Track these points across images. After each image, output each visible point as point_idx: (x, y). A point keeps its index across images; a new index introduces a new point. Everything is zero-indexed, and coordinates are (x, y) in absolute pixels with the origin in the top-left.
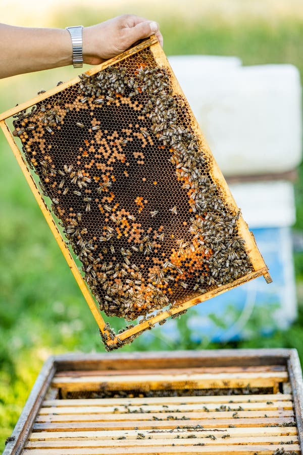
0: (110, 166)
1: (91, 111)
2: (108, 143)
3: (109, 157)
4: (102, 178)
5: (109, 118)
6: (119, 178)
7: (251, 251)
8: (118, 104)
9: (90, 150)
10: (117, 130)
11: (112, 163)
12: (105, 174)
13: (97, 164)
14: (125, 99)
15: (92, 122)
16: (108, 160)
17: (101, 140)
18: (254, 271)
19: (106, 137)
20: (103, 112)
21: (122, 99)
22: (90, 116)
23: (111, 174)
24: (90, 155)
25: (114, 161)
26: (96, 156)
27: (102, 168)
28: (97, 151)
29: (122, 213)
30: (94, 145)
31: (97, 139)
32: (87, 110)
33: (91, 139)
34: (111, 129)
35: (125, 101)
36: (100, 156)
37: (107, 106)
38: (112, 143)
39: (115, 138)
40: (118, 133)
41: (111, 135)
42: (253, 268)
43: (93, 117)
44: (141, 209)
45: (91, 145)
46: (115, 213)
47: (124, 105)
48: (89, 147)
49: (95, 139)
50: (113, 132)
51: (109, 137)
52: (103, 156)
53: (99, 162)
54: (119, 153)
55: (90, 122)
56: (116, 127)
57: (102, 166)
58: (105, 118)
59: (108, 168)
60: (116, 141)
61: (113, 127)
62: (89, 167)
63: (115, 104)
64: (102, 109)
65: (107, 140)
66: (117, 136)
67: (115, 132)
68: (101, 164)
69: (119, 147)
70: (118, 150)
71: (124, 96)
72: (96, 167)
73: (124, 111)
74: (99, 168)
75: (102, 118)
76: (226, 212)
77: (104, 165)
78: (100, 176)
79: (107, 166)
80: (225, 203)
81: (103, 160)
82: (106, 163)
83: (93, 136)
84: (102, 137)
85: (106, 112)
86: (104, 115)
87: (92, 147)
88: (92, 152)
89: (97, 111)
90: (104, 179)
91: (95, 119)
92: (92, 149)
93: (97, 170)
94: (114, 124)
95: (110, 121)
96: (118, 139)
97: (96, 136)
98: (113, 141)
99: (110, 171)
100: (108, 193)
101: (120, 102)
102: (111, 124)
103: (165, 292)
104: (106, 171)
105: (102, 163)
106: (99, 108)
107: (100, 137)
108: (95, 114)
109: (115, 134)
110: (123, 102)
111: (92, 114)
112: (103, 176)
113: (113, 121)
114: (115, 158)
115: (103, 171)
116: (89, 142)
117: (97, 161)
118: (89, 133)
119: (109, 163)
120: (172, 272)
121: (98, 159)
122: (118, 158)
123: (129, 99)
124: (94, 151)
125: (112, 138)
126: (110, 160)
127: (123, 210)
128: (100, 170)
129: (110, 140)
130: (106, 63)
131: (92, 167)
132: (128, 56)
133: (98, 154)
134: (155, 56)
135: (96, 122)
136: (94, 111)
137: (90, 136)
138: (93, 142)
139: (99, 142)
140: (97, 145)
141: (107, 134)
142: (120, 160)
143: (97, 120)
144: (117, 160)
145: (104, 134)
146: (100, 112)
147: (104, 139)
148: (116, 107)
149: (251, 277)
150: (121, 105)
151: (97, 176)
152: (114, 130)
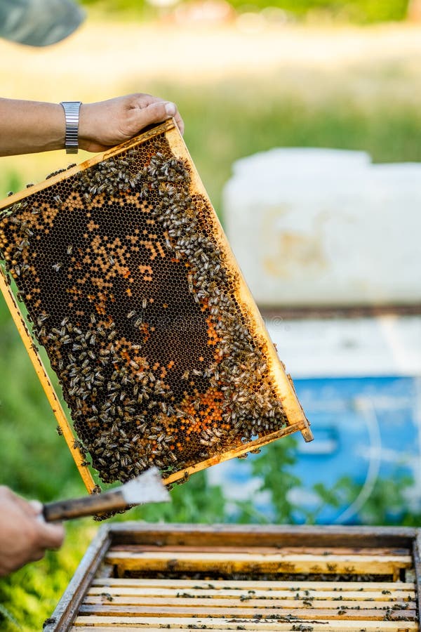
0: (109, 282)
1: (87, 211)
2: (108, 253)
3: (108, 271)
4: (98, 297)
5: (109, 221)
6: (120, 297)
7: (285, 398)
8: (122, 204)
9: (85, 261)
10: (120, 237)
11: (111, 277)
12: (102, 291)
13: (93, 279)
14: (131, 197)
15: (89, 225)
16: (106, 274)
17: (98, 248)
18: (288, 425)
19: (105, 245)
20: (103, 213)
21: (127, 197)
22: (87, 218)
23: (110, 292)
24: (84, 268)
25: (114, 275)
26: (92, 268)
27: (98, 284)
28: (93, 262)
29: (121, 342)
30: (90, 254)
31: (94, 247)
32: (83, 210)
33: (87, 247)
34: (112, 235)
35: (131, 200)
36: (96, 269)
37: (108, 206)
38: (112, 253)
39: (117, 246)
40: (121, 241)
41: (111, 243)
42: (288, 421)
43: (90, 219)
44: (147, 338)
45: (86, 254)
46: (113, 342)
47: (130, 205)
48: (84, 257)
49: (91, 247)
50: (114, 239)
51: (109, 245)
52: (100, 269)
53: (95, 277)
54: (121, 265)
55: (85, 225)
56: (118, 233)
57: (99, 282)
58: (106, 221)
59: (107, 285)
60: (118, 250)
61: (114, 232)
62: (83, 282)
63: (118, 203)
64: (101, 209)
65: (106, 249)
66: (120, 244)
67: (118, 239)
68: (97, 279)
69: (122, 258)
70: (119, 261)
71: (130, 194)
72: (91, 282)
73: (129, 212)
74: (94, 284)
75: (102, 220)
76: (254, 347)
77: (101, 280)
78: (96, 294)
79: (105, 281)
80: (254, 335)
81: (101, 274)
82: (103, 277)
83: (89, 243)
84: (101, 245)
85: (107, 213)
86: (104, 217)
87: (87, 257)
88: (87, 264)
89: (95, 212)
90: (101, 298)
91: (92, 222)
92: (87, 260)
93: (92, 286)
94: (117, 229)
95: (111, 225)
96: (121, 248)
97: (92, 243)
98: (114, 250)
99: (108, 288)
100: (105, 316)
101: (125, 201)
102: (113, 228)
103: (173, 448)
104: (104, 287)
105: (99, 277)
106: (98, 208)
107: (97, 244)
108: (92, 215)
109: (117, 242)
110: (128, 202)
111: (89, 215)
112: (100, 294)
113: (115, 225)
114: (116, 271)
115: (100, 288)
116: (84, 250)
117: (94, 274)
118: (84, 239)
119: (107, 278)
120: (183, 421)
121: (94, 272)
122: (120, 272)
123: (136, 198)
124: (89, 261)
125: (113, 246)
126: (110, 274)
127: (123, 339)
128: (97, 287)
129: (111, 249)
130: (108, 152)
131: (86, 282)
132: (137, 143)
133: (95, 266)
134: (170, 144)
135: (94, 226)
136: (91, 212)
137: (85, 243)
138: (88, 250)
139: (96, 251)
140: (94, 254)
141: (107, 242)
142: (122, 275)
143: (95, 223)
144: (117, 275)
145: (103, 241)
146: (99, 213)
147: (103, 248)
148: (119, 207)
149: (283, 433)
150: (126, 204)
151: (92, 294)
152: (116, 236)
